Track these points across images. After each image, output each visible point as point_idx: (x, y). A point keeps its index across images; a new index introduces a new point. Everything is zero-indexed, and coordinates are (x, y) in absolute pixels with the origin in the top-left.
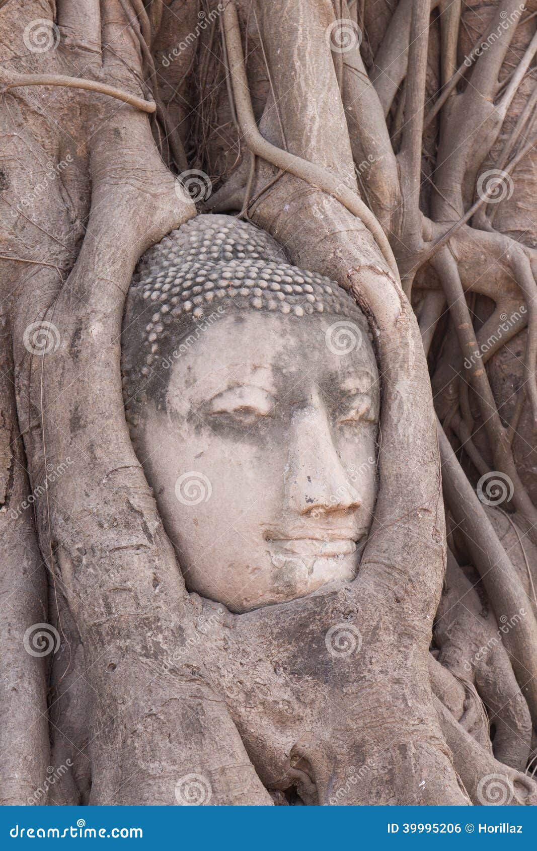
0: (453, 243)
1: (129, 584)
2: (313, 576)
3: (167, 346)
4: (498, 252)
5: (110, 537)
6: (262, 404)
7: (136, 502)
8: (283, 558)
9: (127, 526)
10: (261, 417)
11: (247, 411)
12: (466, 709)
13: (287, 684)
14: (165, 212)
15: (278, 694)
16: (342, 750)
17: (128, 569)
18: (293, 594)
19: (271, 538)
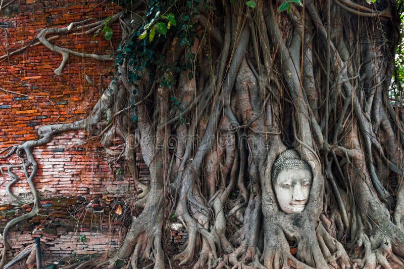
0: (334, 149)
4: (342, 150)
5: (267, 203)
6: (290, 184)
7: (271, 198)
8: (292, 207)
9: (270, 201)
10: (290, 186)
11: (287, 185)
12: (331, 226)
13: (292, 226)
14: (280, 150)
15: (291, 228)
16: (300, 237)
17: (269, 208)
18: (293, 213)
19: (290, 204)
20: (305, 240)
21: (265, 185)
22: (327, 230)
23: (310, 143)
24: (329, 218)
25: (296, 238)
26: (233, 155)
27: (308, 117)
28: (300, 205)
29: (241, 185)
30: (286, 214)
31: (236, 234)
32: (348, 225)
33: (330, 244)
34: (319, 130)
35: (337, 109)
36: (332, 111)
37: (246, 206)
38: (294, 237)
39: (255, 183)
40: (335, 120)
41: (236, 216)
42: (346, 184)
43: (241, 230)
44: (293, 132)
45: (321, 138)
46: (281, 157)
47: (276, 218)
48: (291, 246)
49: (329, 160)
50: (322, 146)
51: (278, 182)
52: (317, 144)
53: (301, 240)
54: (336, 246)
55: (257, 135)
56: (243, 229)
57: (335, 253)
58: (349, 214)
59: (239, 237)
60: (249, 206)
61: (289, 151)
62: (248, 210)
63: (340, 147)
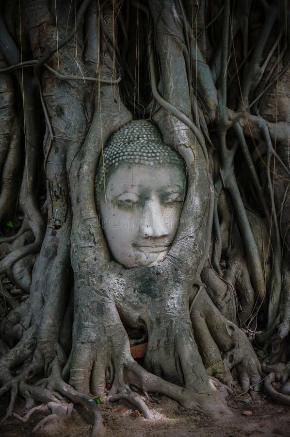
0: (241, 120)
1: (86, 260)
2: (148, 260)
3: (108, 175)
4: (256, 124)
5: (82, 243)
6: (134, 199)
7: (93, 231)
8: (138, 252)
9: (89, 239)
10: (134, 203)
11: (128, 201)
12: (226, 295)
13: (137, 296)
14: (117, 122)
15: (134, 299)
16: (154, 320)
17: (86, 255)
18: (141, 265)
19: (135, 245)
20: (164, 325)
21: (78, 201)
22: (216, 304)
23: (185, 105)
24: (224, 278)
25: (144, 322)
26: (7, 131)
27: (183, 45)
28: (156, 246)
29: (27, 202)
30: (125, 267)
31: (12, 317)
32: (263, 290)
33: (221, 335)
34: (207, 78)
35: (251, 30)
36: (239, 34)
37: (36, 251)
38: (140, 319)
39: (58, 198)
40: (246, 55)
41: (12, 274)
42: (264, 201)
43: (23, 306)
44: (149, 80)
45: (213, 96)
46: (118, 138)
47: (101, 276)
48: (133, 341)
49: (229, 147)
50: (213, 115)
51: (109, 195)
52: (202, 108)
53: (155, 326)
54: (232, 337)
55: (64, 82)
56: (29, 304)
57: (229, 354)
58: (267, 267)
59: (18, 322)
60: (43, 251)
61: (138, 123)
62: (41, 260)
63: (253, 118)
